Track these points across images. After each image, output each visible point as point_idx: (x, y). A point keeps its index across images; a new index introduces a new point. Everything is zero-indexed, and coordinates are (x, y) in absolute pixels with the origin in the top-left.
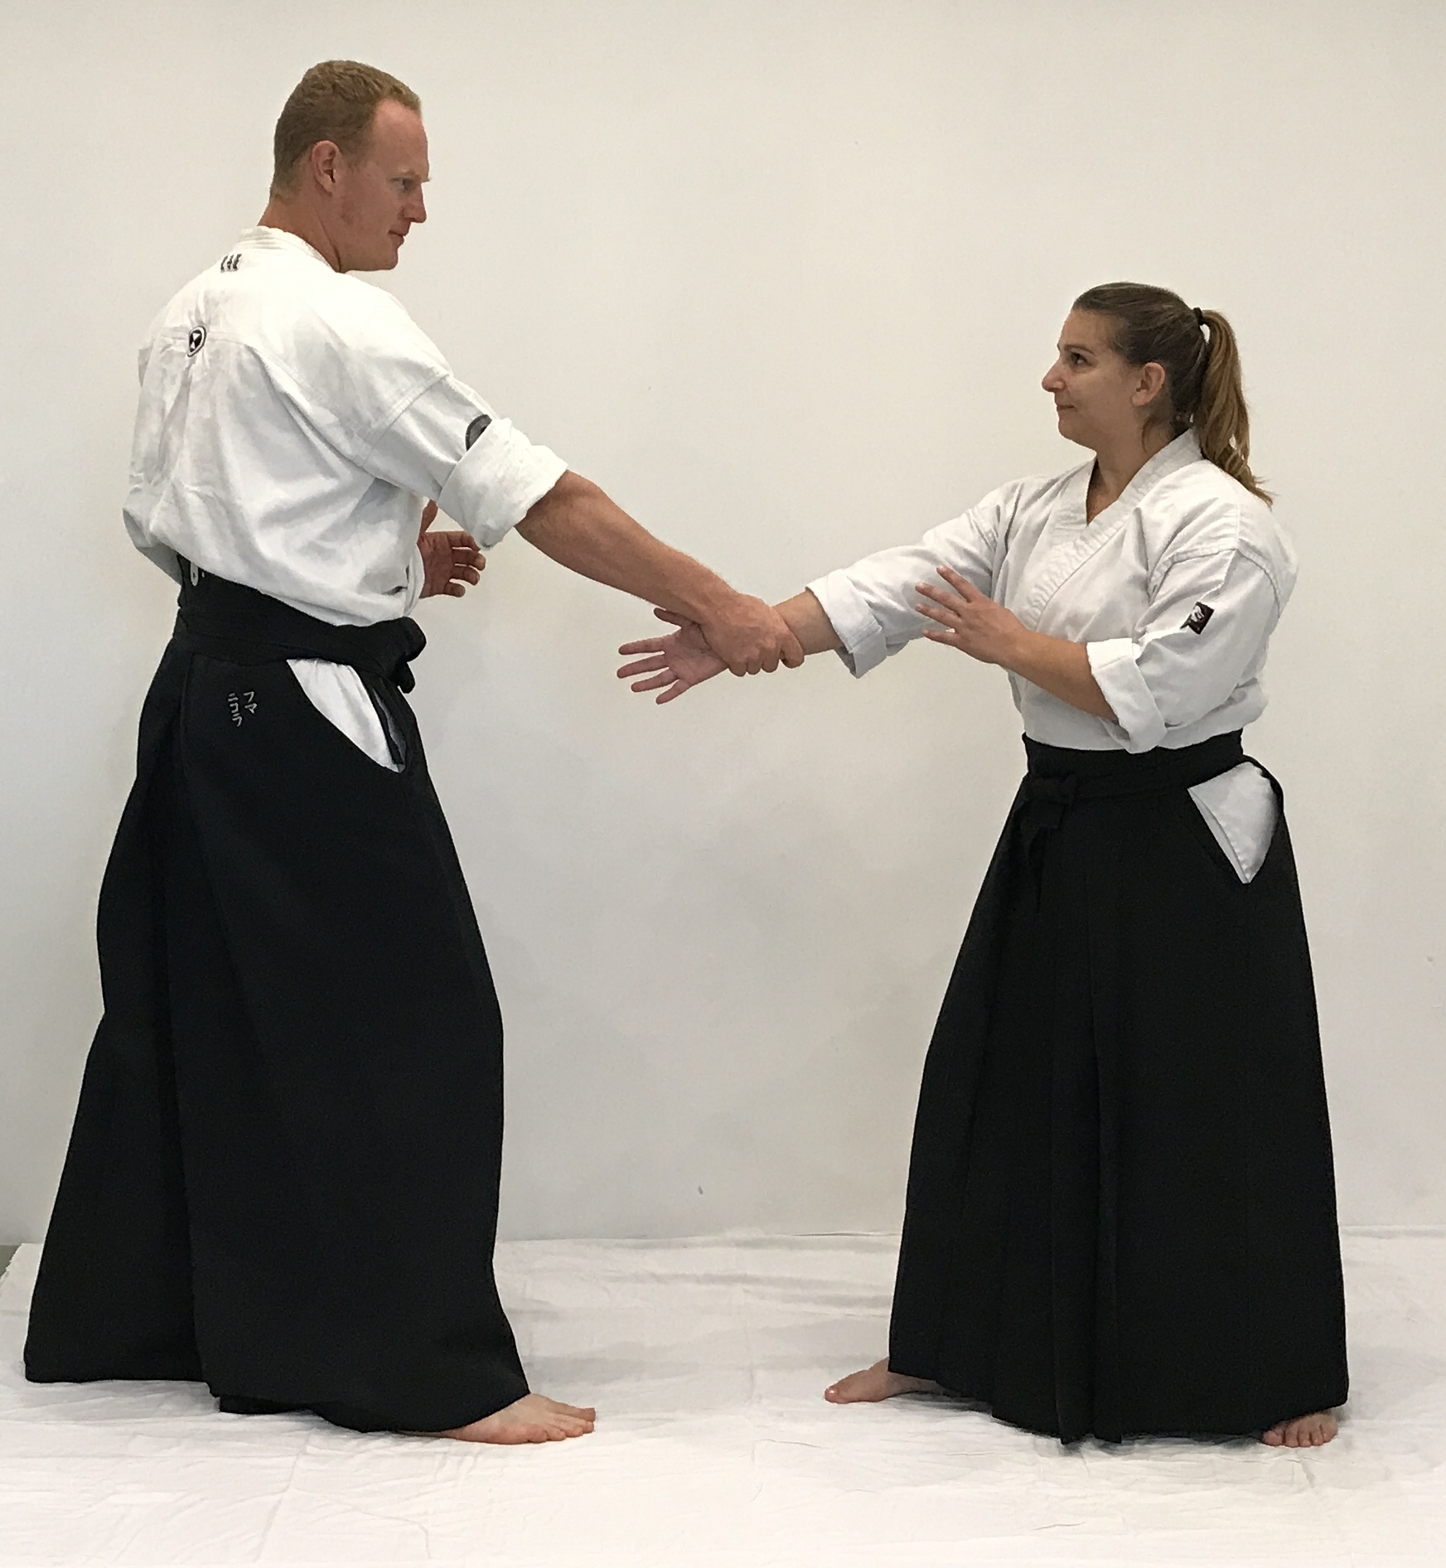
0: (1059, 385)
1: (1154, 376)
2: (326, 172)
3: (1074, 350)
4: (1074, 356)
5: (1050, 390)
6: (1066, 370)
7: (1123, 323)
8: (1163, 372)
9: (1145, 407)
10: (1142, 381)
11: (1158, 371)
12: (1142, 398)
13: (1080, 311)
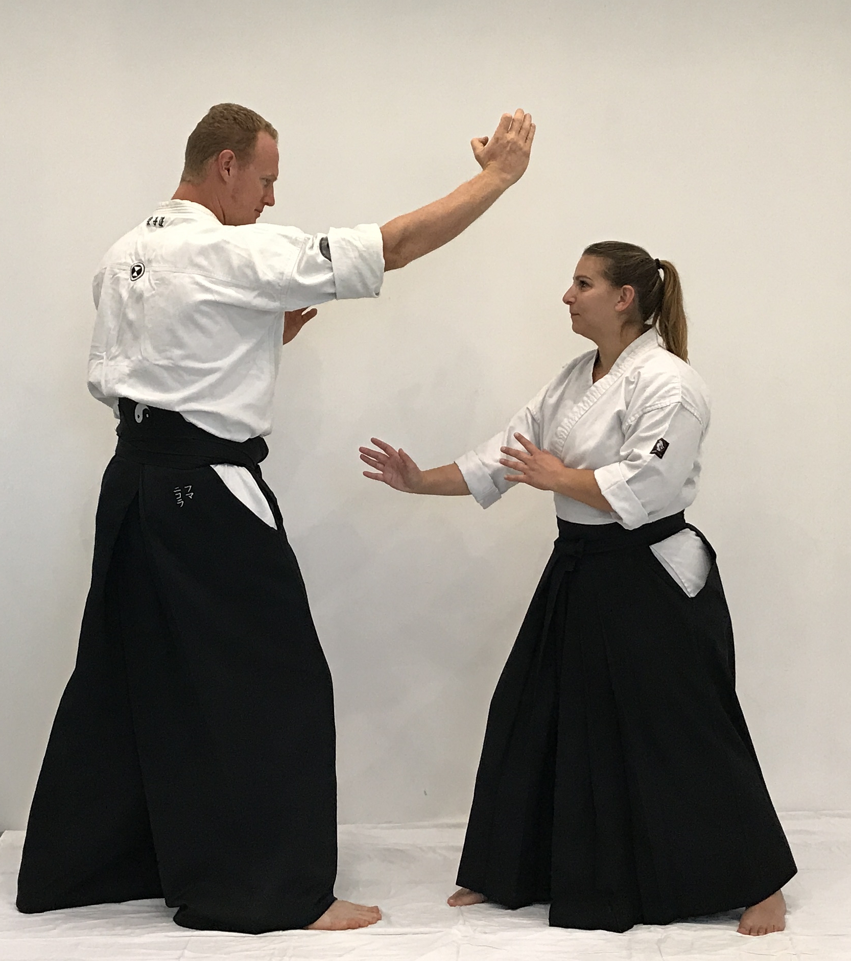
0: (572, 300)
1: (628, 294)
2: (225, 169)
3: (581, 279)
4: (582, 282)
5: (568, 302)
6: (576, 290)
7: (610, 262)
8: (633, 291)
9: (621, 313)
10: (621, 297)
11: (631, 290)
12: (621, 307)
13: (586, 256)
